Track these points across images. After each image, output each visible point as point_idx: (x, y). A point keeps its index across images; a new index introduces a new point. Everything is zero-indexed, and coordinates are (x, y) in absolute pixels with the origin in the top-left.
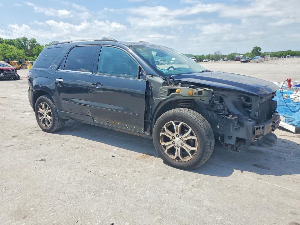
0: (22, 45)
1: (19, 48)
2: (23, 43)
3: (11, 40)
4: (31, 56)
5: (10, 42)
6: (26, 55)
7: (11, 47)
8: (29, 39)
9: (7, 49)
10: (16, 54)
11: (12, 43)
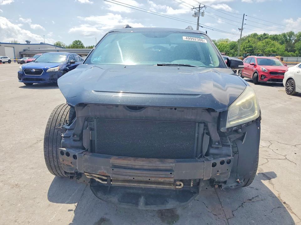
0: (286, 39)
1: (282, 43)
2: (288, 38)
3: (276, 35)
4: (291, 51)
5: (275, 38)
6: (287, 50)
7: (272, 42)
8: (295, 33)
9: (269, 45)
10: (275, 49)
11: (276, 38)
